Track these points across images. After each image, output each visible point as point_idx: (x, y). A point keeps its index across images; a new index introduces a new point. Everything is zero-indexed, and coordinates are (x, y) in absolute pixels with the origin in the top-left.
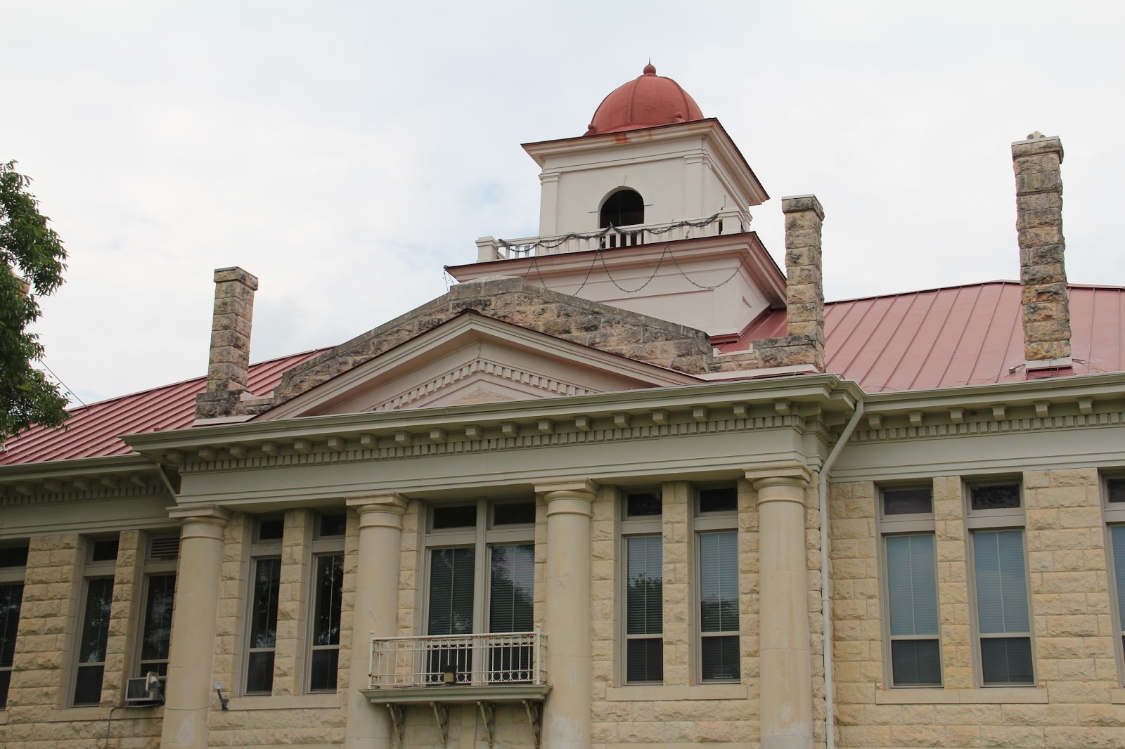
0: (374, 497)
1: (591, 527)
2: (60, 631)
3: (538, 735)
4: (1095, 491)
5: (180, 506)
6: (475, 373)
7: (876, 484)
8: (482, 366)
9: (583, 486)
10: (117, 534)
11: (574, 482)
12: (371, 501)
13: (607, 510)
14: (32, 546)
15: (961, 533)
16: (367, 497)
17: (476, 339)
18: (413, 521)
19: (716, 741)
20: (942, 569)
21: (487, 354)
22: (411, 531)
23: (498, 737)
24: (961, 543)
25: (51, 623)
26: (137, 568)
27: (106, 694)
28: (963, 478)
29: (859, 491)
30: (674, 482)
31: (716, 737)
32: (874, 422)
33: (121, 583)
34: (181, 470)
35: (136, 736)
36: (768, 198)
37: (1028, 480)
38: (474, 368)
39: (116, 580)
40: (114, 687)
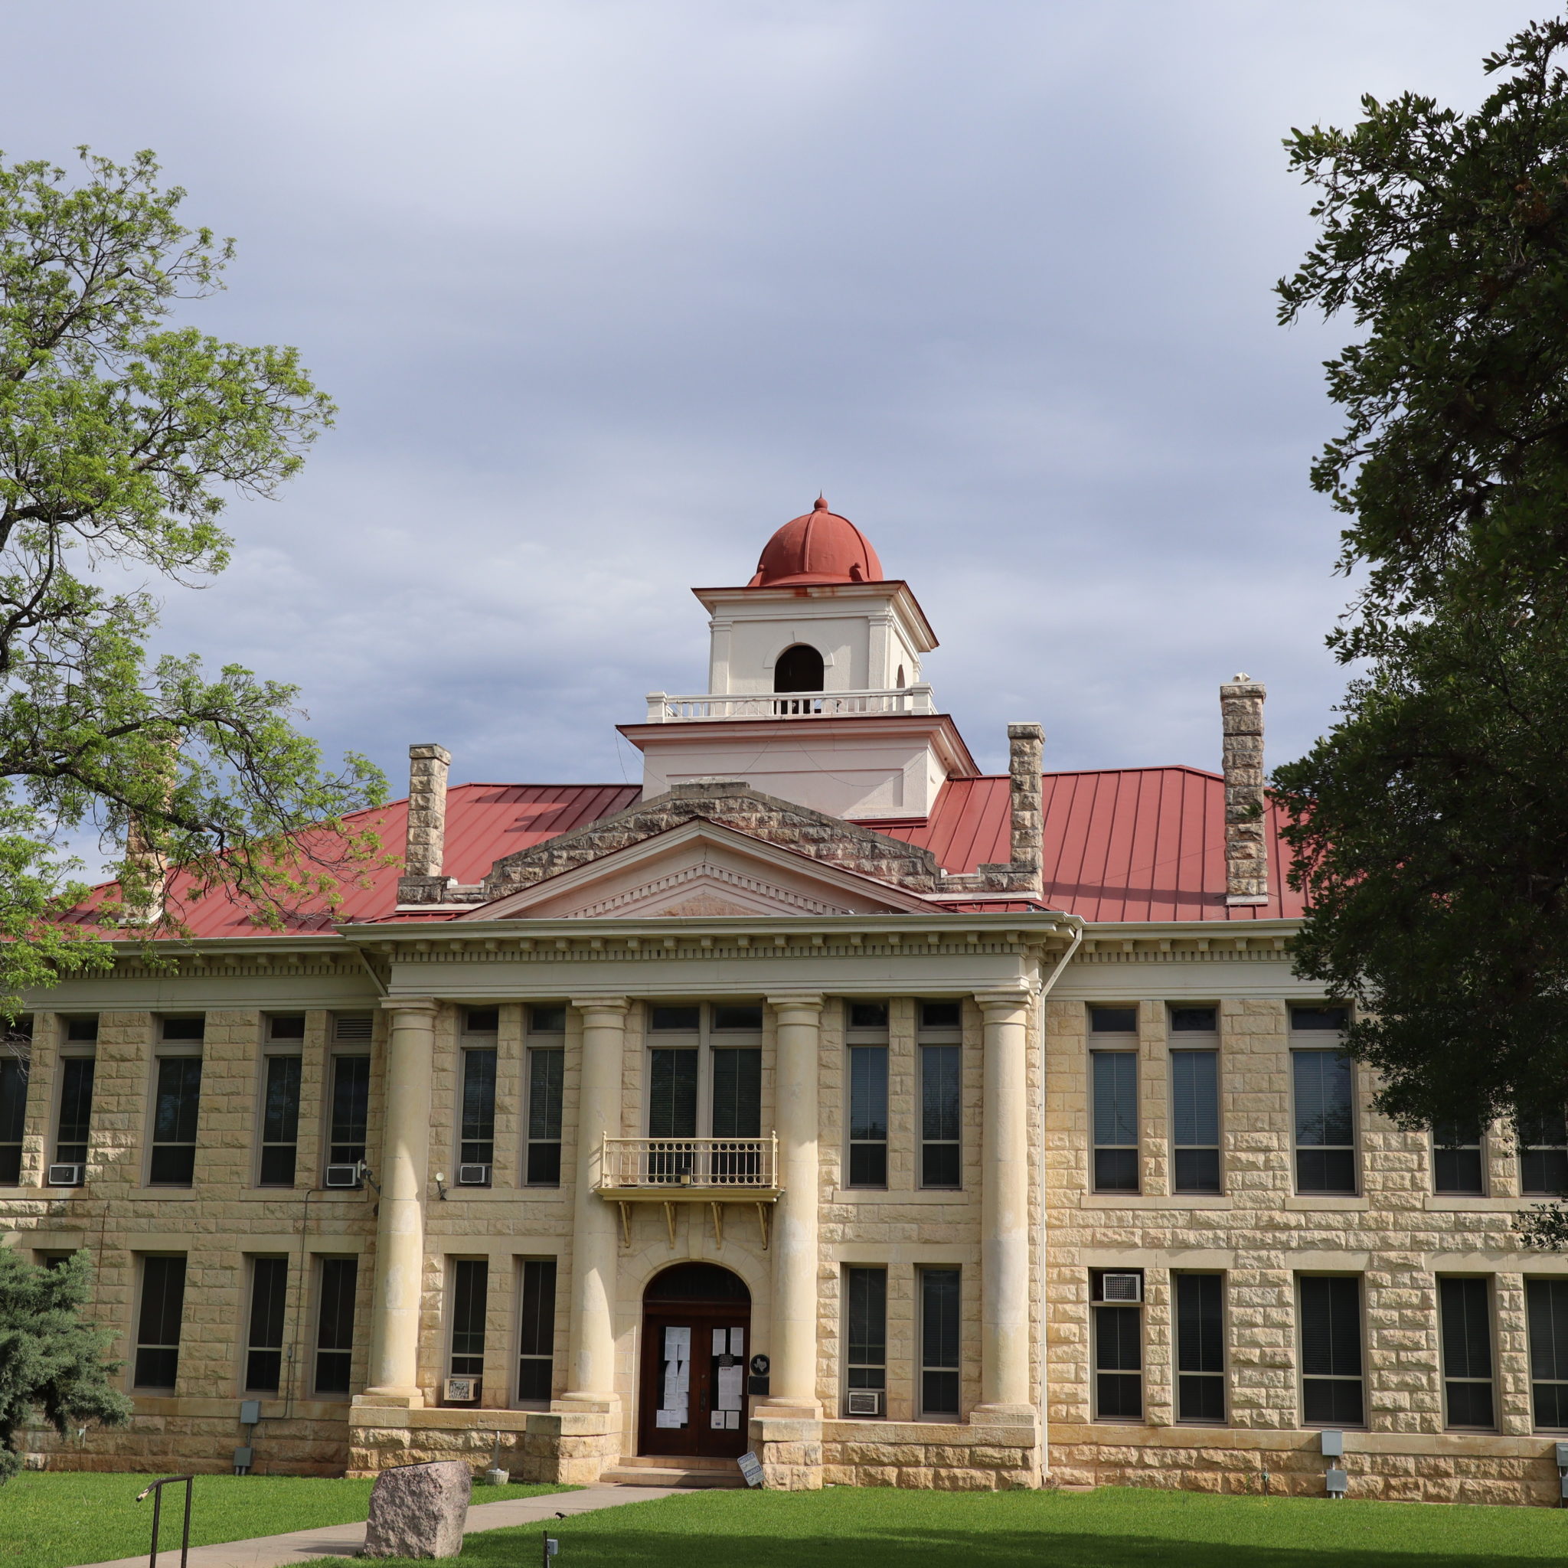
0: (601, 999)
1: (819, 1037)
2: (245, 1110)
3: (768, 1233)
4: (1284, 1021)
5: (392, 997)
6: (700, 877)
7: (1087, 1003)
8: (708, 871)
9: (817, 1000)
10: (303, 1013)
11: (806, 996)
12: (598, 1003)
13: (836, 1022)
14: (208, 1020)
15: (1164, 1054)
16: (594, 999)
17: (703, 845)
18: (638, 1022)
19: (938, 1243)
20: (1145, 1087)
21: (712, 859)
22: (633, 1032)
23: (726, 1234)
24: (1164, 1064)
25: (236, 1101)
26: (326, 1049)
27: (300, 1177)
28: (1167, 1002)
29: (1072, 1011)
30: (900, 999)
31: (939, 1239)
32: (1090, 949)
33: (311, 1064)
34: (392, 959)
35: (335, 1218)
36: (937, 644)
37: (1226, 1008)
38: (699, 872)
39: (304, 1061)
40: (309, 1170)
